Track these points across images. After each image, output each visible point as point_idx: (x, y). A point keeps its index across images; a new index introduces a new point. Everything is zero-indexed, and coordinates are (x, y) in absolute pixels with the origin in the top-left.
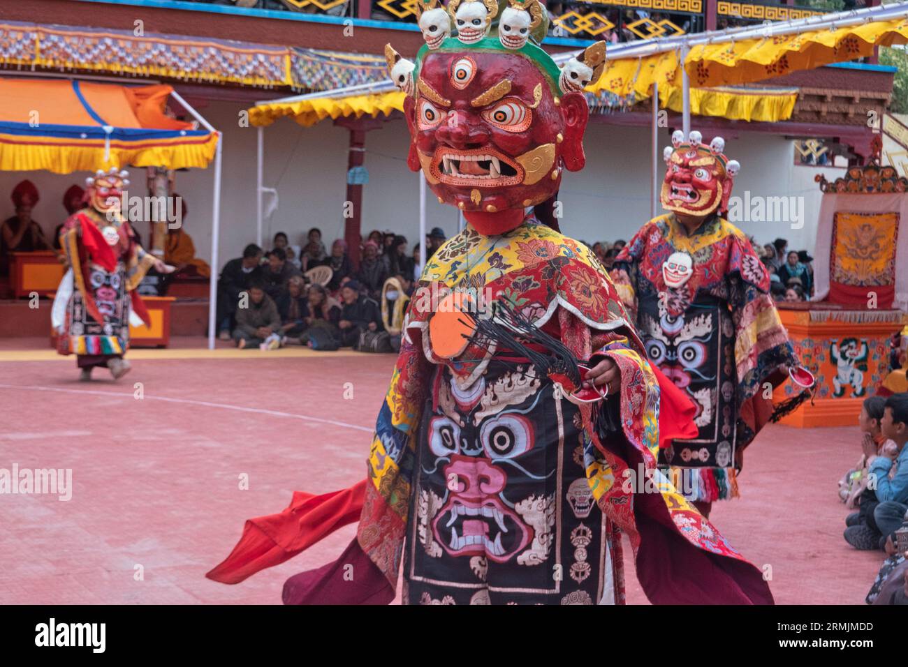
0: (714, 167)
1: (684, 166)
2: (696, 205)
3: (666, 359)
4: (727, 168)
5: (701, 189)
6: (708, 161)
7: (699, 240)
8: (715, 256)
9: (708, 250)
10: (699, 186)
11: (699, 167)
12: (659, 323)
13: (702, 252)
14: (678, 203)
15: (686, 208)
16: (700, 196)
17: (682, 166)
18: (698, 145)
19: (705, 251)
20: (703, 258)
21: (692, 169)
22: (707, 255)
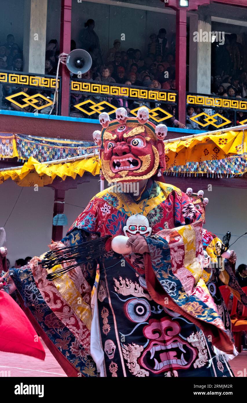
0: (145, 134)
1: (120, 139)
2: (140, 171)
3: (152, 313)
4: (157, 132)
5: (141, 155)
6: (140, 130)
7: (148, 203)
8: (165, 215)
9: (158, 210)
10: (138, 153)
11: (133, 137)
12: (138, 283)
13: (153, 213)
14: (124, 174)
15: (132, 175)
16: (142, 162)
17: (117, 140)
18: (126, 118)
19: (156, 212)
20: (156, 218)
21: (127, 141)
22: (158, 215)
